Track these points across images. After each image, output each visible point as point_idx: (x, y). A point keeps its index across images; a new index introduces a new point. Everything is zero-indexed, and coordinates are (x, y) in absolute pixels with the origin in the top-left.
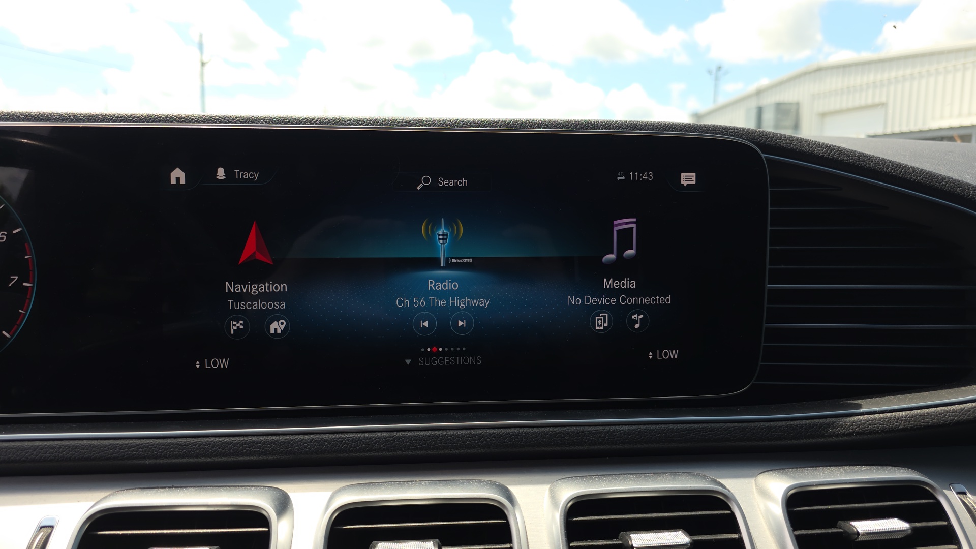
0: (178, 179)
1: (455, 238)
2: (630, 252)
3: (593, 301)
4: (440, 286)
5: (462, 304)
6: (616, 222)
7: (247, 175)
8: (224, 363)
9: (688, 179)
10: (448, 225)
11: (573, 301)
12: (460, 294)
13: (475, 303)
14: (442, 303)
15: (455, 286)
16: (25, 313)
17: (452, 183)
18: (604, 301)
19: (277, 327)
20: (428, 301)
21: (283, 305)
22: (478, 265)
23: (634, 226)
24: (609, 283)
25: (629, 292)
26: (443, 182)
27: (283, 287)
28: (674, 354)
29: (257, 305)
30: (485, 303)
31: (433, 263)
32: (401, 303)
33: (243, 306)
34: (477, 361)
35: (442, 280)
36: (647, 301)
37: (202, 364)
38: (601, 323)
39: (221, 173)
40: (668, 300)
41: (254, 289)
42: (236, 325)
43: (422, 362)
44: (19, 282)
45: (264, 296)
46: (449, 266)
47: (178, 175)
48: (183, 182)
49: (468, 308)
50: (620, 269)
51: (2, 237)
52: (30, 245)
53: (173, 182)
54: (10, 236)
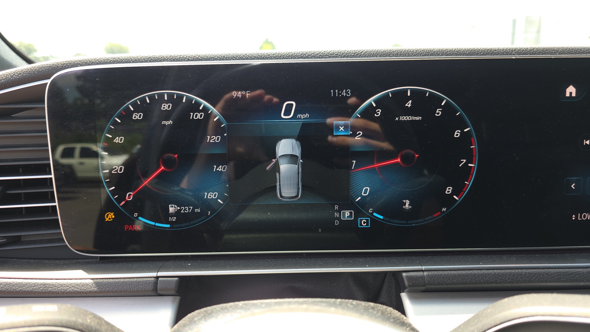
0: (571, 93)
16: (469, 184)
37: (576, 217)
44: (466, 164)
47: (571, 90)
48: (574, 95)
51: (457, 134)
52: (475, 139)
53: (568, 95)
54: (462, 133)
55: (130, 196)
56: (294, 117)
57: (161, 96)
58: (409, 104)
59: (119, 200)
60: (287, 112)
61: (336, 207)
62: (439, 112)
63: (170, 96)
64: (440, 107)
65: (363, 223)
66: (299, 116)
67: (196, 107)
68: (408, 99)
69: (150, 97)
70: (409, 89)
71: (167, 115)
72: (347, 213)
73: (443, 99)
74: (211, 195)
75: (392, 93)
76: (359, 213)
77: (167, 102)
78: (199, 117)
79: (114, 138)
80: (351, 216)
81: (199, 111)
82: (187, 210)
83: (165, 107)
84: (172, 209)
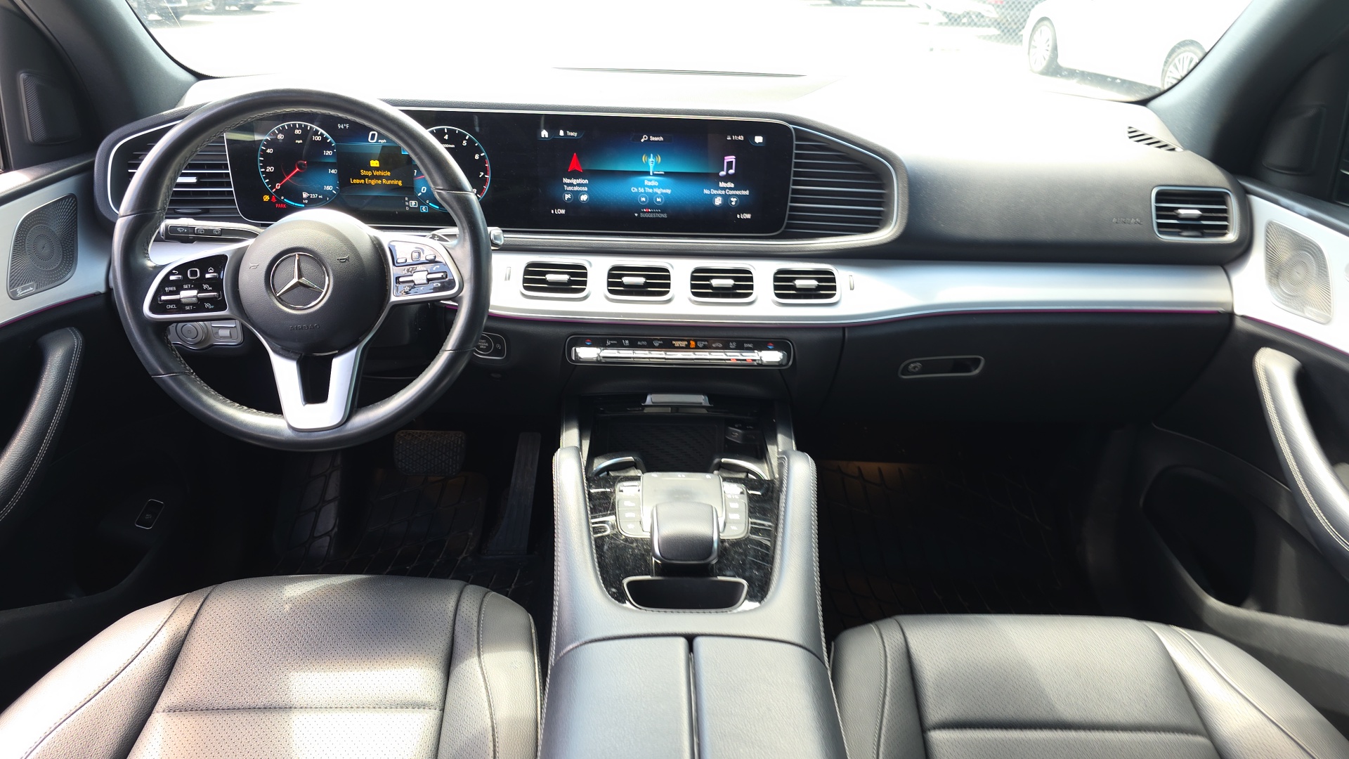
1: (656, 163)
2: (732, 171)
3: (714, 192)
4: (650, 184)
5: (659, 191)
6: (726, 158)
7: (572, 134)
8: (563, 212)
9: (759, 139)
10: (654, 157)
11: (706, 191)
12: (658, 187)
13: (664, 191)
14: (651, 191)
15: (657, 184)
16: (486, 188)
17: (656, 139)
18: (719, 192)
19: (584, 198)
20: (645, 189)
21: (586, 189)
22: (667, 174)
23: (734, 160)
24: (722, 184)
25: (730, 189)
26: (652, 139)
27: (586, 181)
28: (748, 216)
29: (576, 188)
30: (669, 191)
31: (647, 173)
32: (634, 190)
33: (570, 188)
34: (665, 216)
35: (650, 181)
36: (738, 193)
37: (554, 211)
38: (718, 201)
39: (562, 133)
40: (747, 193)
41: (575, 181)
42: (567, 196)
43: (642, 215)
44: (483, 176)
45: (579, 185)
46: (654, 175)
47: (544, 134)
48: (547, 136)
49: (662, 193)
50: (727, 178)
51: (477, 157)
52: (487, 160)
53: (543, 136)
54: (480, 156)
55: (278, 186)
56: (377, 142)
57: (295, 125)
58: (446, 137)
59: (272, 188)
60: (372, 138)
61: (406, 199)
62: (465, 143)
63: (300, 125)
64: (466, 140)
65: (424, 209)
66: (379, 141)
67: (316, 133)
68: (445, 134)
69: (287, 125)
70: (446, 128)
71: (298, 137)
72: (413, 203)
73: (466, 135)
74: (329, 188)
75: (436, 130)
76: (421, 203)
77: (298, 129)
78: (318, 139)
79: (267, 150)
80: (416, 205)
81: (318, 136)
82: (314, 196)
83: (297, 132)
84: (305, 195)
